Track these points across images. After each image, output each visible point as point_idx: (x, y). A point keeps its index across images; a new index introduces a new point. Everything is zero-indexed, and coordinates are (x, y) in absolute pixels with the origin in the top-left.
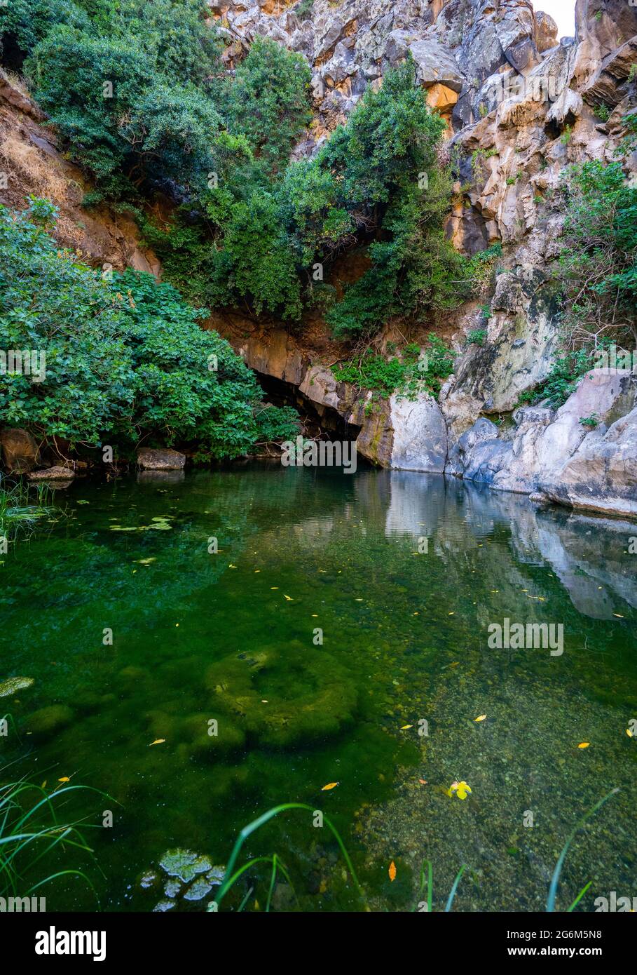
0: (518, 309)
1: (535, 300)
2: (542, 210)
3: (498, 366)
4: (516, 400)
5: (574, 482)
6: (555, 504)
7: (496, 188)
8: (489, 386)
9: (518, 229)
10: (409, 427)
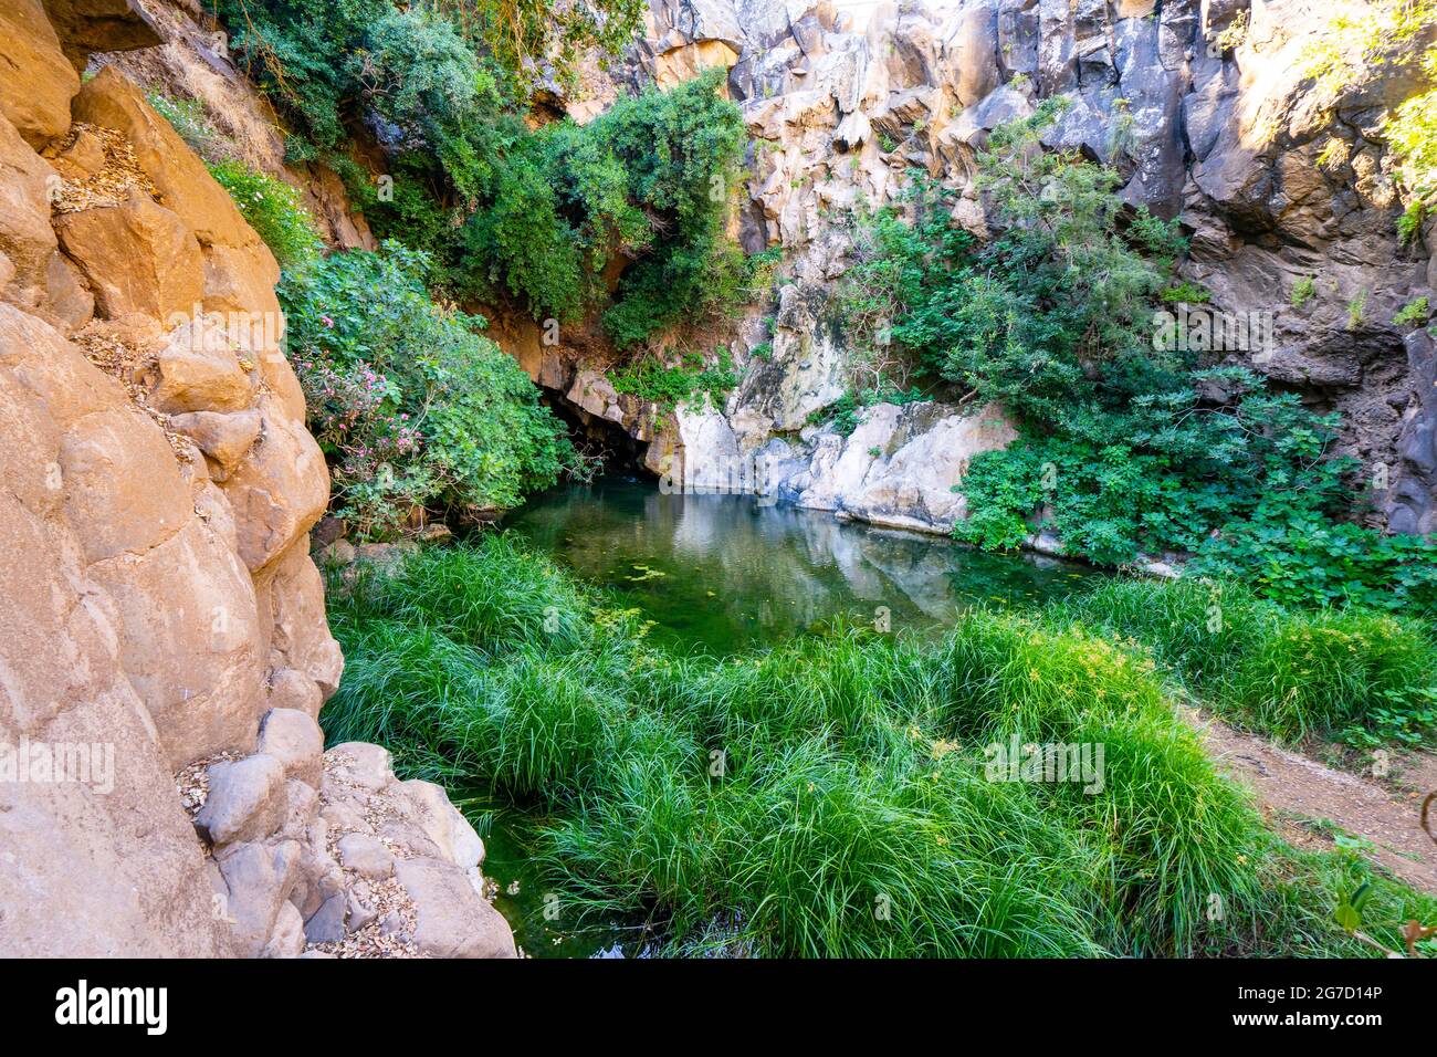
0: (803, 329)
1: (819, 322)
2: (824, 223)
3: (786, 386)
4: (804, 421)
5: (872, 505)
6: (857, 520)
7: (780, 189)
8: (778, 404)
9: (800, 237)
10: (701, 442)
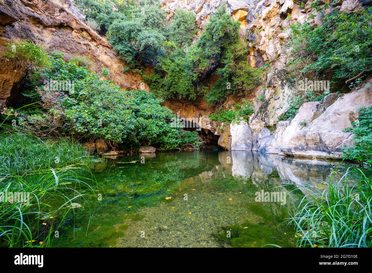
0: (276, 85)
1: (282, 80)
2: (283, 47)
3: (270, 108)
4: (278, 120)
5: (294, 146)
6: (288, 156)
7: (264, 42)
8: (267, 115)
9: (275, 55)
10: (237, 134)
